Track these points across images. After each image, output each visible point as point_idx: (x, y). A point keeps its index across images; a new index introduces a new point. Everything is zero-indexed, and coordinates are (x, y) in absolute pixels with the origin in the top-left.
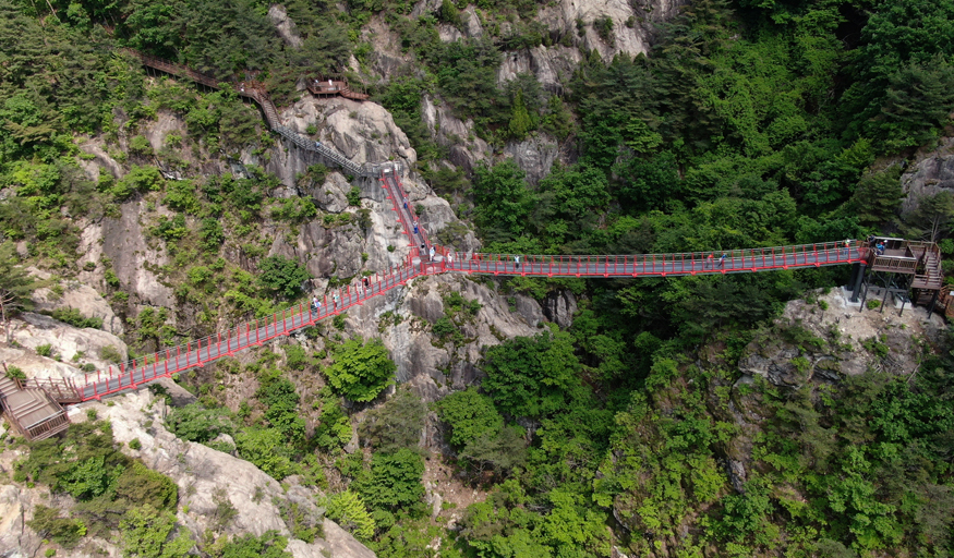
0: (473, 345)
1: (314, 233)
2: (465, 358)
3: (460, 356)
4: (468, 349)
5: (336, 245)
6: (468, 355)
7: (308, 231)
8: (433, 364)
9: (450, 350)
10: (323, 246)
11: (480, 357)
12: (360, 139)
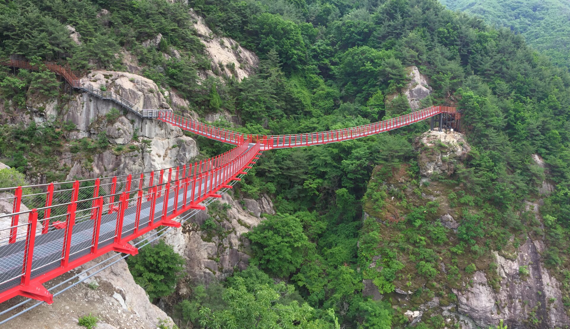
0: (233, 235)
1: (105, 160)
2: (229, 246)
3: (225, 246)
4: (230, 239)
5: (124, 168)
6: (231, 243)
7: (101, 159)
8: (206, 256)
9: (217, 242)
10: (113, 170)
11: (240, 243)
12: (140, 93)
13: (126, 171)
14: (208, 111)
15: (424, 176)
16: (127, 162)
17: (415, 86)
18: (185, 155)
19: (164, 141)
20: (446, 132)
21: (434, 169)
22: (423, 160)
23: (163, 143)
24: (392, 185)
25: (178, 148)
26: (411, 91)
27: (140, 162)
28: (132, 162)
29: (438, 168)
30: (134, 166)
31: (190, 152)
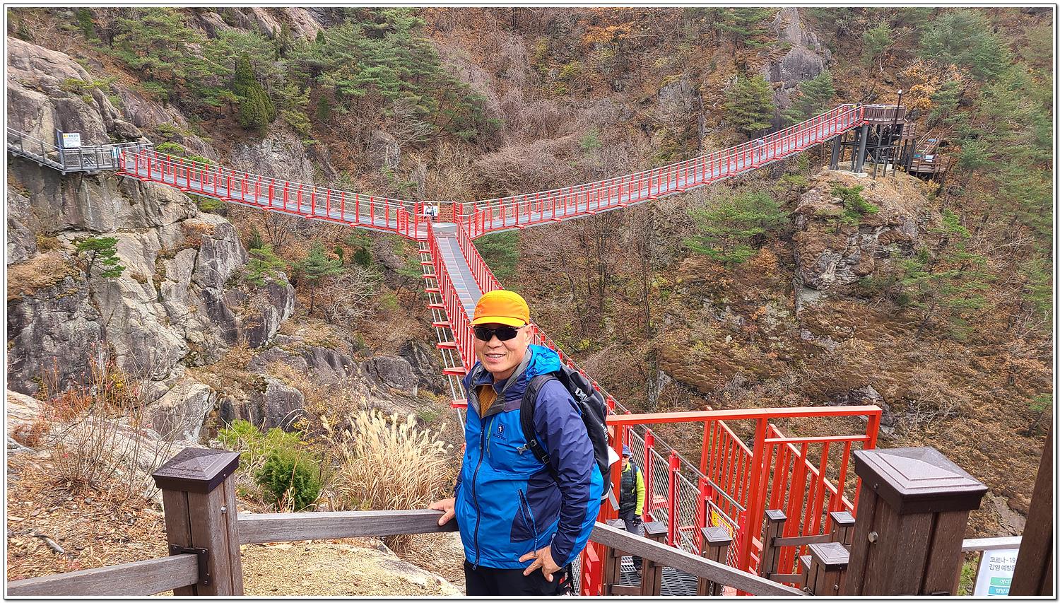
12: (36, 96)
13: (47, 344)
14: (236, 133)
15: (811, 287)
16: (45, 315)
17: (786, 50)
18: (213, 265)
19: (145, 236)
20: (873, 175)
21: (839, 269)
22: (809, 247)
23: (145, 243)
24: (728, 308)
25: (192, 252)
26: (774, 65)
27: (89, 307)
28: (61, 315)
29: (848, 268)
30: (71, 325)
31: (224, 256)
